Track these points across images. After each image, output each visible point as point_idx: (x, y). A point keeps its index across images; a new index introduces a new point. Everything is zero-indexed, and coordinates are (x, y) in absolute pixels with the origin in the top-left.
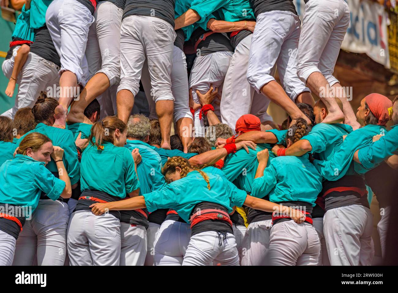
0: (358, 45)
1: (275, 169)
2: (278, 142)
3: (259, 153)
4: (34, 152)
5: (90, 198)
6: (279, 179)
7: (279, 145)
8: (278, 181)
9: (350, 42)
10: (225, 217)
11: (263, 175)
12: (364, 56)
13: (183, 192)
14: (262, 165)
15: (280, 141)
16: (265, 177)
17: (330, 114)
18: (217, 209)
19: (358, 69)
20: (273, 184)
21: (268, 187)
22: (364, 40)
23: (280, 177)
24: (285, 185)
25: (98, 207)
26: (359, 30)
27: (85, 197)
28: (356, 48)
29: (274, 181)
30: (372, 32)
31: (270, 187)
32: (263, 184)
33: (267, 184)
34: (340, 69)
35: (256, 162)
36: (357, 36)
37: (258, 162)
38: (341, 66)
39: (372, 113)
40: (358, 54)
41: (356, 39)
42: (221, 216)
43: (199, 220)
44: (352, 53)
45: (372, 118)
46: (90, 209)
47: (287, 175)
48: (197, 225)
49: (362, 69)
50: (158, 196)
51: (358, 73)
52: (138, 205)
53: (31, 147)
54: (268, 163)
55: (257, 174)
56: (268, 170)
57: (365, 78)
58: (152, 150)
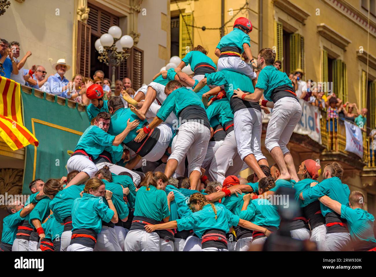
0: (303, 130)
1: (255, 206)
2: (254, 191)
3: (244, 196)
4: (94, 191)
5: (143, 222)
6: (257, 213)
7: (254, 193)
8: (256, 214)
9: (298, 128)
10: (223, 239)
11: (246, 209)
12: (307, 136)
13: (200, 220)
14: (246, 203)
15: (255, 190)
16: (248, 211)
17: (282, 175)
18: (219, 234)
19: (303, 145)
20: (253, 215)
21: (249, 217)
22: (306, 127)
23: (258, 211)
24: (262, 217)
25: (150, 228)
26: (304, 121)
27: (139, 221)
28: (301, 132)
29: (253, 214)
30: (311, 122)
31: (251, 217)
32: (246, 215)
33: (249, 214)
34: (292, 145)
35: (242, 201)
36: (303, 125)
37: (244, 201)
38: (293, 143)
39: (308, 173)
40: (303, 135)
41: (302, 127)
42: (220, 238)
43: (207, 240)
44: (299, 135)
45: (308, 176)
46: (144, 229)
47: (262, 210)
48: (205, 243)
49: (306, 145)
50: (185, 221)
51: (303, 147)
52: (173, 226)
53: (92, 188)
54: (250, 203)
55: (243, 208)
56: (250, 207)
57: (308, 150)
58: (180, 193)
